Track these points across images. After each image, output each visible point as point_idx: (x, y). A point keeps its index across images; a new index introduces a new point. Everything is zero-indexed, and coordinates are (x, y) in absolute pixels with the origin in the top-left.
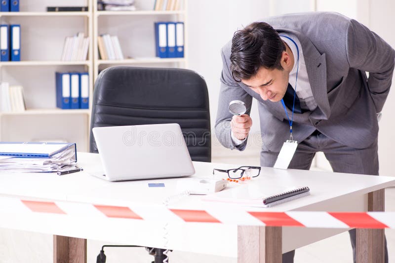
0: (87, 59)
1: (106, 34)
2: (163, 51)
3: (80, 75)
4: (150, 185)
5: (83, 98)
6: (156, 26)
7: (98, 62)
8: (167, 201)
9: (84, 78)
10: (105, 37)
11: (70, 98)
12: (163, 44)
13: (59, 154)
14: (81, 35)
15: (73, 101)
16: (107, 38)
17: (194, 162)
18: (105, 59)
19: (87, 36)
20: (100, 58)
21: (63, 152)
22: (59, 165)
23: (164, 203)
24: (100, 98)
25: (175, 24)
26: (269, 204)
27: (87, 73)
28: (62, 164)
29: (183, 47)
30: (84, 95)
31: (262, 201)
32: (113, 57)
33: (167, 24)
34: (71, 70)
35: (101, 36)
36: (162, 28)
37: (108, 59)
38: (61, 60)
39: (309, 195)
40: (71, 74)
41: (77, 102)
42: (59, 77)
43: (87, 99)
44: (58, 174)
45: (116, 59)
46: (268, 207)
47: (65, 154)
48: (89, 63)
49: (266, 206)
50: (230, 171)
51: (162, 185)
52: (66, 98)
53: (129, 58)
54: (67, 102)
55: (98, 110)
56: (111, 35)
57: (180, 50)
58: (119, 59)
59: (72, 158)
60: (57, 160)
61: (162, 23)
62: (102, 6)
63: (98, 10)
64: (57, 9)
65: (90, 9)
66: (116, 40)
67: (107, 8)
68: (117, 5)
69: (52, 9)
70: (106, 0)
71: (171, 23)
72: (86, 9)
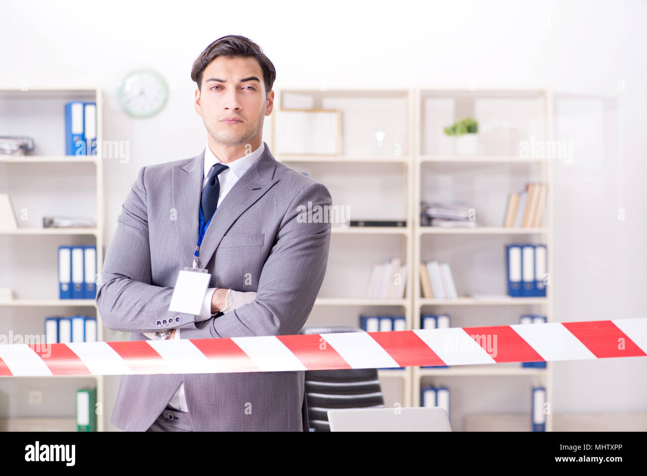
0: (404, 296)
1: (432, 260)
2: (516, 287)
3: (393, 320)
6: (507, 249)
7: (419, 302)
9: (399, 324)
10: (430, 265)
12: (515, 276)
14: (396, 262)
16: (433, 267)
19: (403, 263)
20: (422, 295)
25: (534, 247)
27: (403, 318)
29: (545, 282)
32: (442, 295)
33: (522, 247)
34: (381, 313)
35: (425, 263)
36: (515, 253)
37: (433, 297)
40: (380, 318)
42: (363, 322)
45: (447, 298)
48: (407, 303)
53: (467, 296)
56: (440, 263)
57: (541, 286)
58: (451, 298)
61: (515, 246)
62: (427, 220)
63: (422, 225)
64: (363, 224)
65: (409, 224)
66: (446, 269)
67: (435, 222)
68: (448, 219)
69: (354, 224)
70: (433, 212)
71: (529, 245)
72: (404, 224)
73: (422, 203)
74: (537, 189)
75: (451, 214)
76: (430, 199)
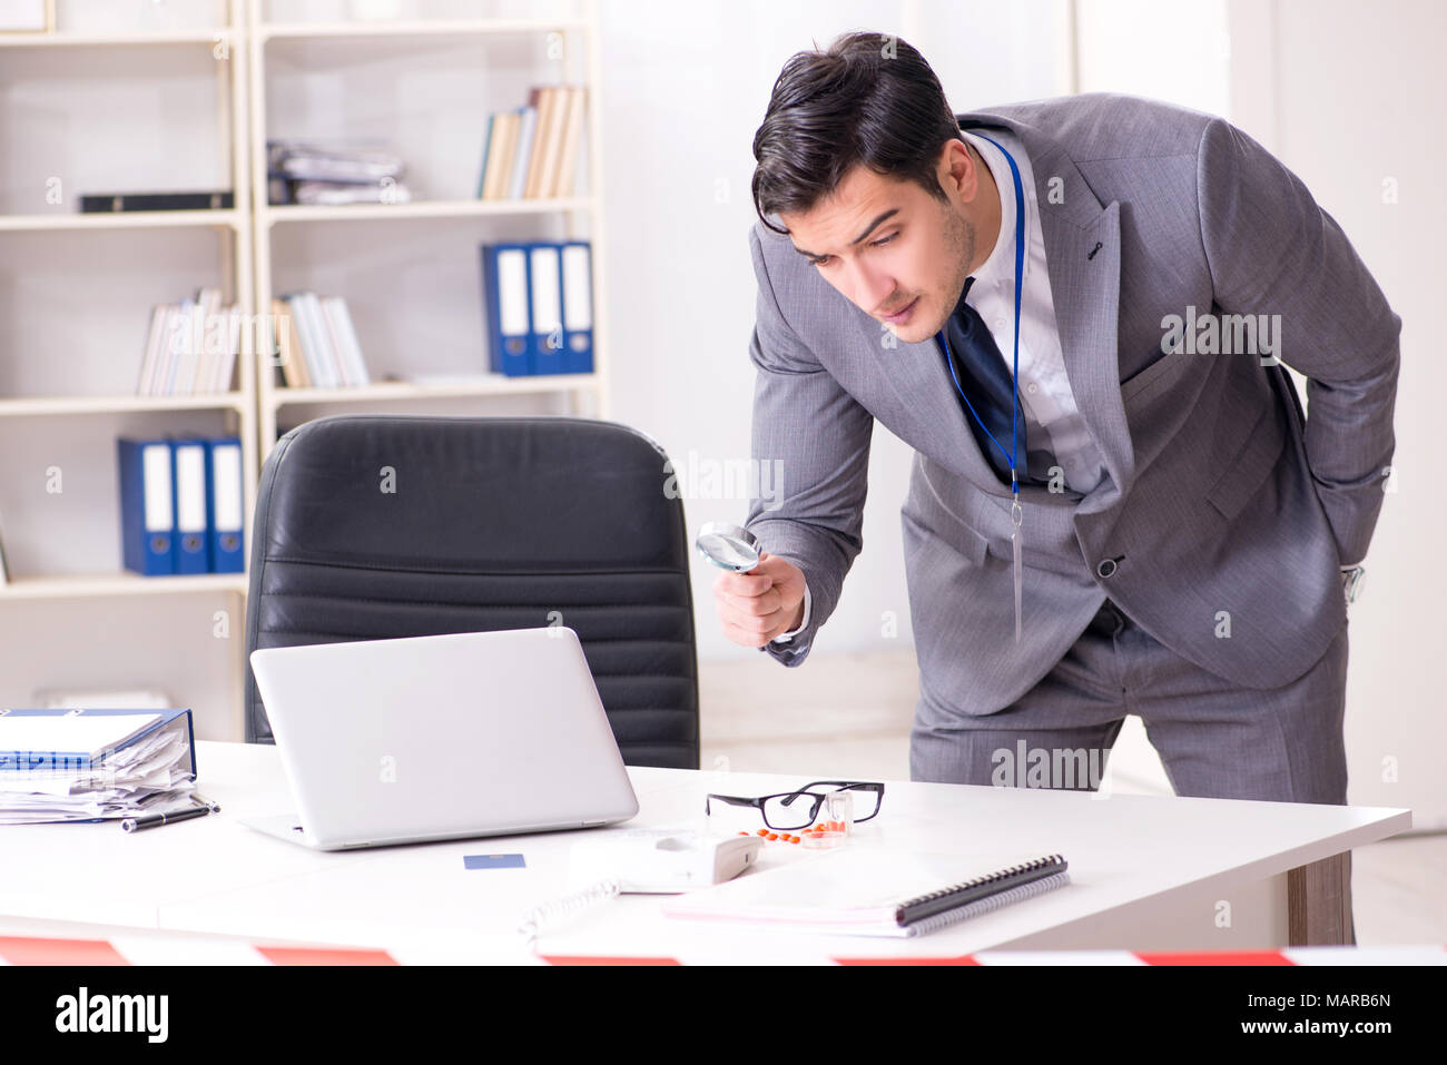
0: (235, 385)
1: (302, 292)
2: (515, 350)
3: (208, 450)
4: (472, 862)
5: (221, 534)
6: (489, 257)
7: (273, 398)
8: (534, 924)
9: (225, 458)
10: (298, 304)
11: (174, 535)
12: (513, 322)
13: (130, 753)
14: (211, 298)
15: (186, 544)
16: (306, 306)
17: (633, 771)
18: (302, 386)
19: (230, 302)
20: (281, 379)
21: (146, 743)
22: (130, 795)
23: (521, 931)
24: (280, 536)
25: (559, 248)
26: (917, 926)
27: (235, 440)
28: (139, 791)
29: (589, 334)
30: (227, 520)
31: (891, 914)
32: (332, 379)
33: (528, 249)
34: (176, 430)
35: (283, 298)
36: (511, 264)
37: (313, 385)
38: (137, 393)
39: (1066, 884)
40: (174, 445)
41: (200, 546)
42: (129, 456)
43: (239, 535)
44: (125, 827)
45: (341, 385)
46: (913, 934)
47: (152, 749)
48: (242, 402)
49: (904, 932)
50: (767, 803)
51: (516, 861)
52: (160, 534)
53: (391, 378)
54: (163, 549)
55: (275, 582)
56: (321, 297)
57: (579, 344)
58: (354, 385)
59: (180, 764)
60: (122, 774)
61: (510, 246)
62: (286, 187)
63: (272, 203)
64: (118, 204)
65: (242, 199)
66: (338, 310)
67: (303, 193)
68: (341, 184)
69: (95, 204)
70: (299, 167)
71: (544, 245)
72: (228, 201)
73: (270, 146)
74: (561, 97)
75: (346, 170)
76: (289, 135)
